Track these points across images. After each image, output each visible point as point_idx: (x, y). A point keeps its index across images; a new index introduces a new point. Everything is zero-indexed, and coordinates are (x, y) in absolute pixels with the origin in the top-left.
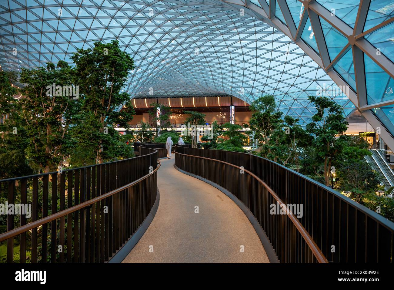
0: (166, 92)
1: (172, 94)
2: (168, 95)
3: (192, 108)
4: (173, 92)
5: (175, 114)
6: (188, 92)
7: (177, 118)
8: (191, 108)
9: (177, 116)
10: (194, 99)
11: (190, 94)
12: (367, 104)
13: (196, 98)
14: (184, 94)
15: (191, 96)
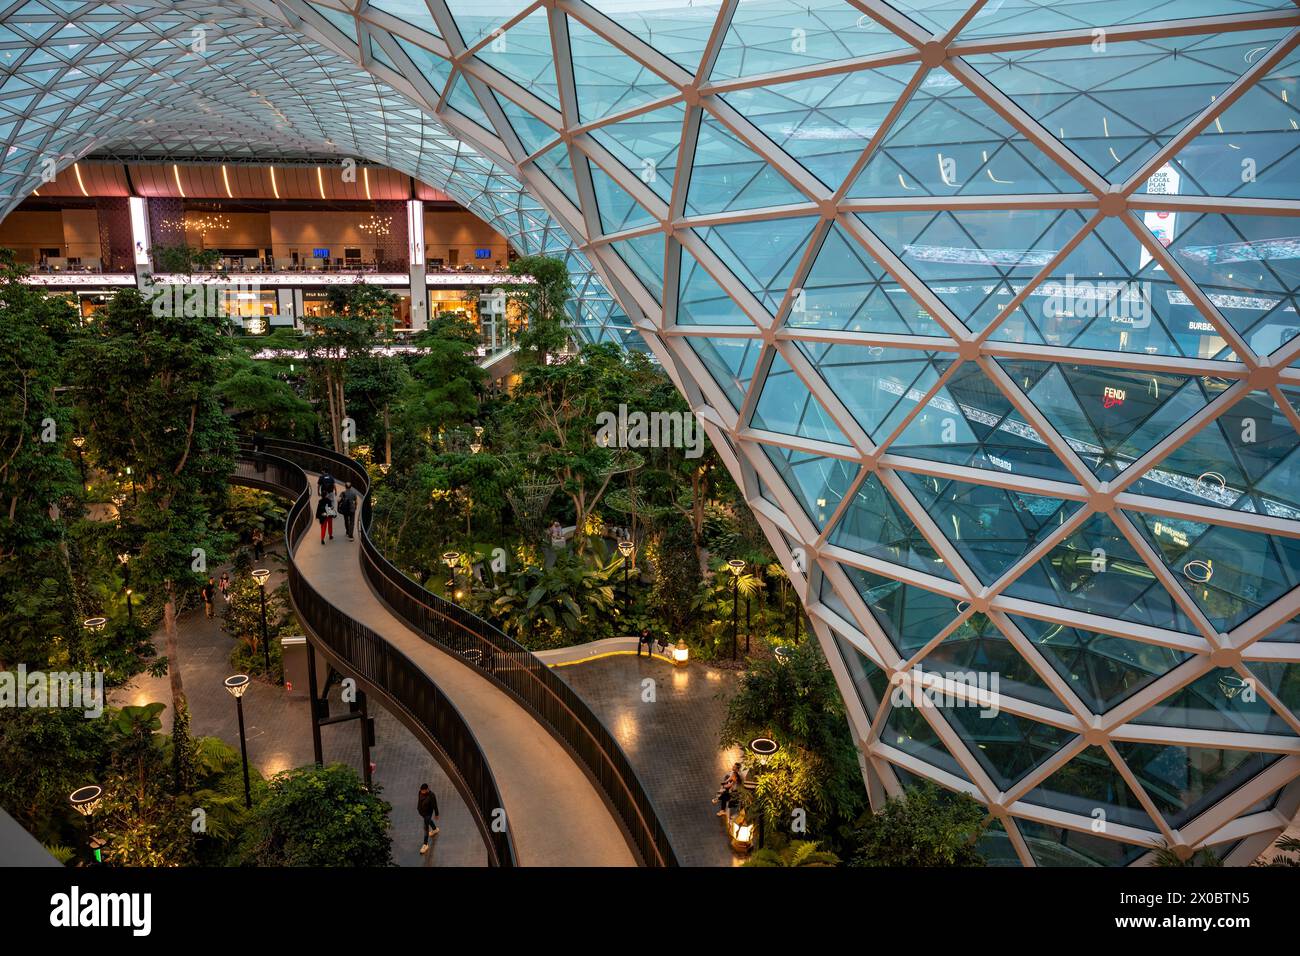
0: (161, 141)
2: (169, 151)
3: (270, 203)
5: (196, 213)
6: (249, 145)
7: (207, 228)
8: (264, 203)
9: (206, 222)
10: (275, 169)
11: (256, 150)
12: (603, 233)
13: (280, 165)
14: (233, 151)
15: (263, 160)
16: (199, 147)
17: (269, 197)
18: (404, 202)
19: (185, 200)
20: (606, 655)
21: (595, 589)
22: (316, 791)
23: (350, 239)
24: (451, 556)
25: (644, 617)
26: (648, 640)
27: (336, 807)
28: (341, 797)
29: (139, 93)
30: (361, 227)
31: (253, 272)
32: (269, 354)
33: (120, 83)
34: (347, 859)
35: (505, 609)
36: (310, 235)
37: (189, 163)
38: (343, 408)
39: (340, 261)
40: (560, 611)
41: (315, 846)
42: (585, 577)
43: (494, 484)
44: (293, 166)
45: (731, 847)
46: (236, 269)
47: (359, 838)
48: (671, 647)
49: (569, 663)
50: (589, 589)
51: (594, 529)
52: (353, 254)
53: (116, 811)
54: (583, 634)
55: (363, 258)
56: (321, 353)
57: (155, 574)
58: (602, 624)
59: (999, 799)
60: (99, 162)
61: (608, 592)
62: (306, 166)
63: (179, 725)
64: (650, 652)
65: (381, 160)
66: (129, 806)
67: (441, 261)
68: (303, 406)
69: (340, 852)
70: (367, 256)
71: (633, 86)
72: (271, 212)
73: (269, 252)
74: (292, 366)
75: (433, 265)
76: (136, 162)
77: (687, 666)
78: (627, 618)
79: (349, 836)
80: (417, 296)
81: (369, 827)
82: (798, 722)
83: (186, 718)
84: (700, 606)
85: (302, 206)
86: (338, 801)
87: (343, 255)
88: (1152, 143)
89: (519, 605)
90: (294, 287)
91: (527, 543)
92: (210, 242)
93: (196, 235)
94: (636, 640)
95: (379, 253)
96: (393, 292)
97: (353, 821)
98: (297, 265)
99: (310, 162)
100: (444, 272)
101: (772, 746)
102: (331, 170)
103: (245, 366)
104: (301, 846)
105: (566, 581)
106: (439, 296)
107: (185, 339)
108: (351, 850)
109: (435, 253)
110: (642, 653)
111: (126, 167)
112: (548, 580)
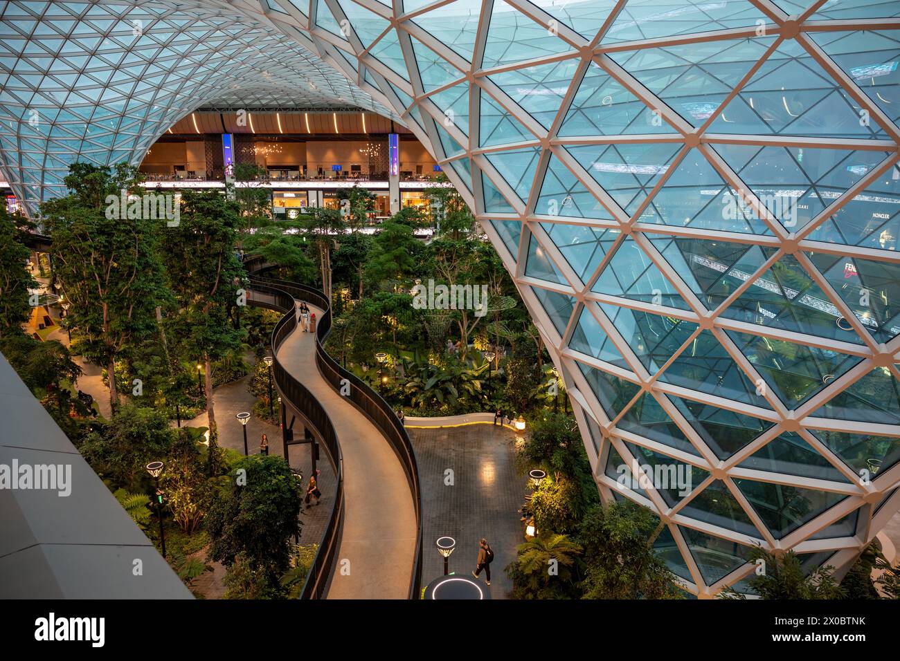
0: (241, 99)
1: (257, 103)
3: (304, 136)
4: (258, 99)
5: (262, 143)
6: (293, 100)
7: (269, 153)
8: (301, 136)
9: (268, 149)
10: (308, 115)
11: (297, 103)
13: (311, 112)
14: (284, 104)
15: (301, 109)
16: (264, 102)
17: (304, 132)
18: (387, 135)
19: (255, 135)
20: (474, 423)
21: (469, 381)
22: (259, 465)
23: (355, 159)
24: (380, 356)
25: (501, 401)
26: (502, 415)
27: (270, 476)
28: (273, 471)
29: (223, 71)
30: (361, 151)
31: (293, 180)
32: (293, 231)
33: (213, 66)
34: (272, 503)
35: (412, 390)
36: (330, 157)
37: (258, 113)
38: (329, 264)
39: (346, 173)
40: (446, 393)
41: (255, 494)
42: (462, 373)
43: (409, 312)
44: (319, 112)
45: (524, 538)
46: (284, 178)
47: (280, 492)
48: (515, 421)
49: (450, 426)
50: (464, 381)
51: (482, 346)
52: (356, 168)
53: (172, 478)
54: (461, 409)
55: (362, 170)
56: (317, 230)
57: (197, 349)
58: (475, 403)
59: (667, 512)
60: (206, 112)
61: (477, 384)
62: (327, 112)
63: (213, 438)
64: (502, 423)
65: (370, 108)
66: (179, 476)
67: (410, 173)
68: (308, 263)
69: (268, 499)
70: (365, 170)
71: (498, 62)
72: (307, 142)
73: (305, 167)
74: (304, 238)
75: (405, 175)
76: (227, 112)
77: (524, 433)
78: (490, 401)
79: (274, 491)
80: (394, 195)
81: (286, 488)
82: (556, 459)
83: (216, 434)
84: (534, 396)
85: (324, 137)
86: (272, 473)
87: (349, 170)
88: (836, 92)
89: (420, 388)
90: (317, 190)
91: (435, 352)
92: (270, 162)
93: (262, 157)
94: (494, 415)
95: (372, 168)
96: (373, 193)
97: (276, 483)
98: (321, 175)
99: (330, 110)
100: (411, 180)
101: (542, 474)
102: (342, 115)
103: (277, 238)
104: (249, 493)
105: (451, 375)
106: (407, 196)
107: (215, 219)
108: (275, 498)
109: (405, 168)
110: (497, 424)
111: (221, 115)
112: (440, 374)
